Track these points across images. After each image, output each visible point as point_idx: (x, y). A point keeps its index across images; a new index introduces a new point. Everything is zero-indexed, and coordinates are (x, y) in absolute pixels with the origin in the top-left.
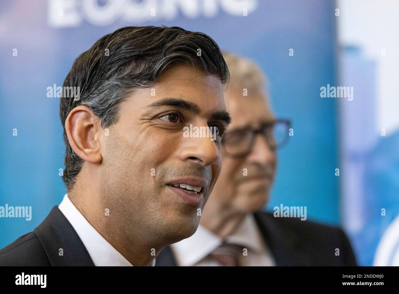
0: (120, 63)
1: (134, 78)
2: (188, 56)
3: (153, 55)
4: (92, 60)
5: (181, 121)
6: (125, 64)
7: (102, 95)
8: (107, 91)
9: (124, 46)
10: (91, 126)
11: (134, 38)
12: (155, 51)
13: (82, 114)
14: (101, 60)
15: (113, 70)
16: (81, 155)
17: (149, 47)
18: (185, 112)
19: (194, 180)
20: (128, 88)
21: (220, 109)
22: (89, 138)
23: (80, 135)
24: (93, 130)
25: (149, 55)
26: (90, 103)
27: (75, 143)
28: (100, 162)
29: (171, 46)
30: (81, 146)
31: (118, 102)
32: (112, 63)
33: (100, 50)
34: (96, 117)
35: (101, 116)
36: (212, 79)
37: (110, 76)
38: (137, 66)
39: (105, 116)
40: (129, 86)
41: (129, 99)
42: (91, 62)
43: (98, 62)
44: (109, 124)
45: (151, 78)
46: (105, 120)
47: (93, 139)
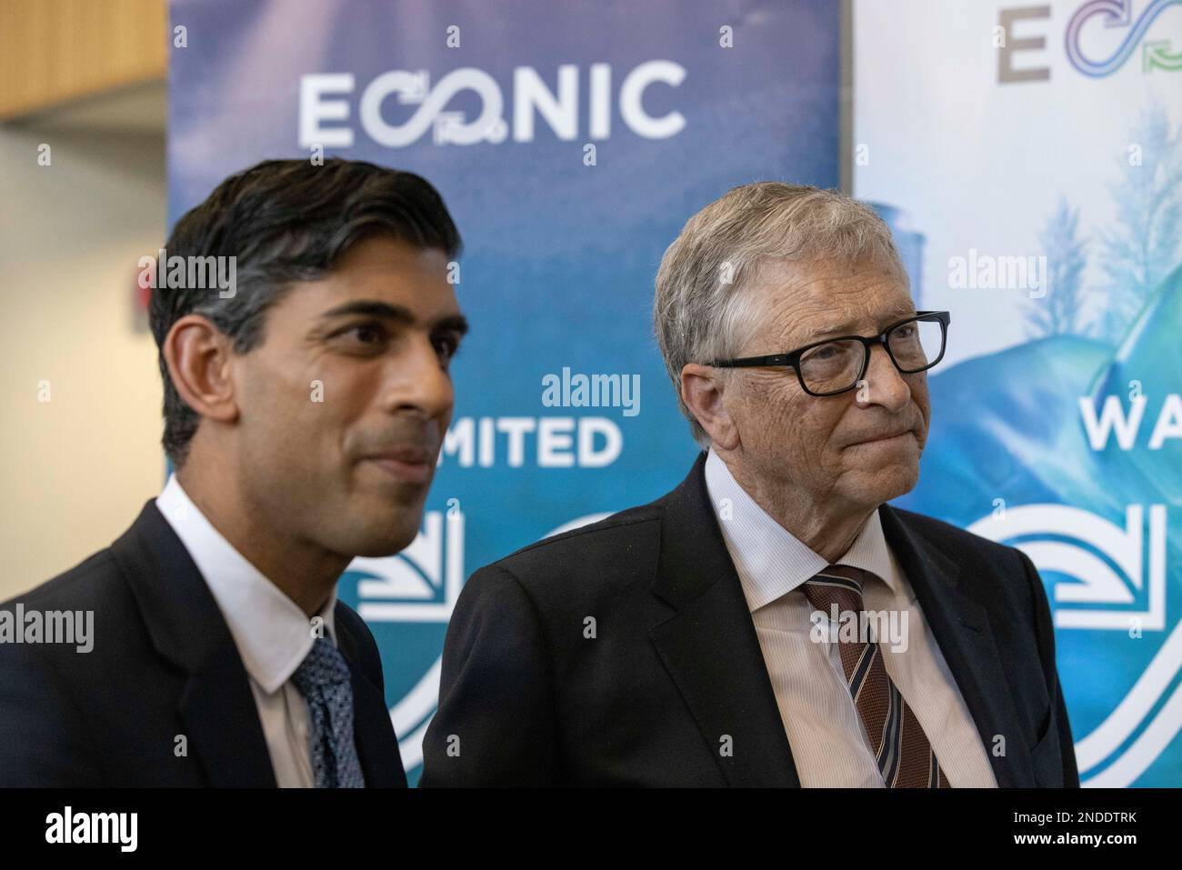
1: (290, 264)
2: (389, 221)
4: (209, 229)
5: (381, 340)
6: (273, 238)
9: (269, 203)
10: (211, 353)
13: (193, 333)
16: (198, 406)
18: (388, 323)
19: (410, 452)
20: (280, 282)
21: (451, 312)
22: (210, 374)
23: (194, 368)
24: (217, 359)
25: (313, 220)
26: (210, 310)
27: (186, 383)
28: (235, 420)
29: (357, 204)
30: (196, 389)
31: (263, 308)
32: (248, 236)
33: (222, 207)
34: (223, 337)
35: (233, 333)
37: (246, 260)
38: (295, 241)
39: (240, 334)
40: (281, 279)
41: (285, 302)
42: (207, 233)
43: (222, 232)
44: (249, 348)
45: (324, 263)
46: (240, 342)
47: (218, 375)
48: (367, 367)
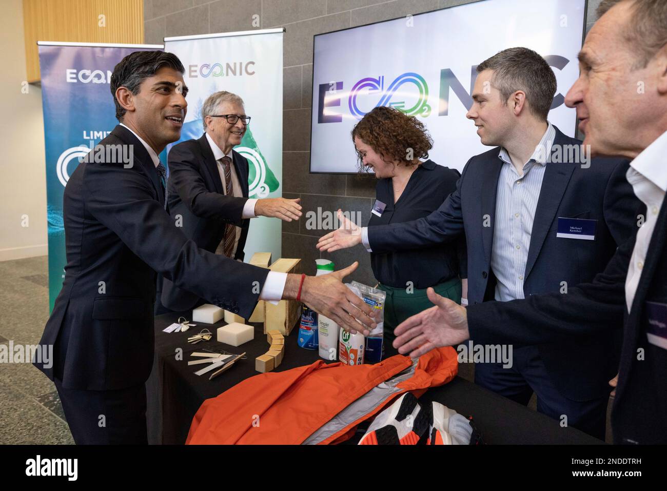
0: (137, 67)
1: (145, 73)
2: (168, 63)
4: (123, 66)
5: (169, 91)
6: (140, 67)
7: (131, 81)
8: (133, 79)
9: (138, 59)
10: (128, 95)
12: (152, 61)
13: (123, 90)
15: (135, 70)
16: (125, 107)
17: (149, 60)
18: (170, 87)
19: (178, 115)
20: (143, 77)
22: (128, 100)
23: (123, 99)
24: (129, 97)
25: (149, 63)
26: (126, 85)
27: (121, 102)
28: (134, 111)
29: (159, 59)
30: (124, 104)
31: (139, 84)
32: (133, 67)
34: (130, 91)
35: (132, 90)
36: (178, 73)
37: (134, 72)
38: (145, 68)
43: (127, 67)
44: (136, 94)
45: (153, 73)
46: (134, 92)
47: (130, 101)
48: (166, 97)
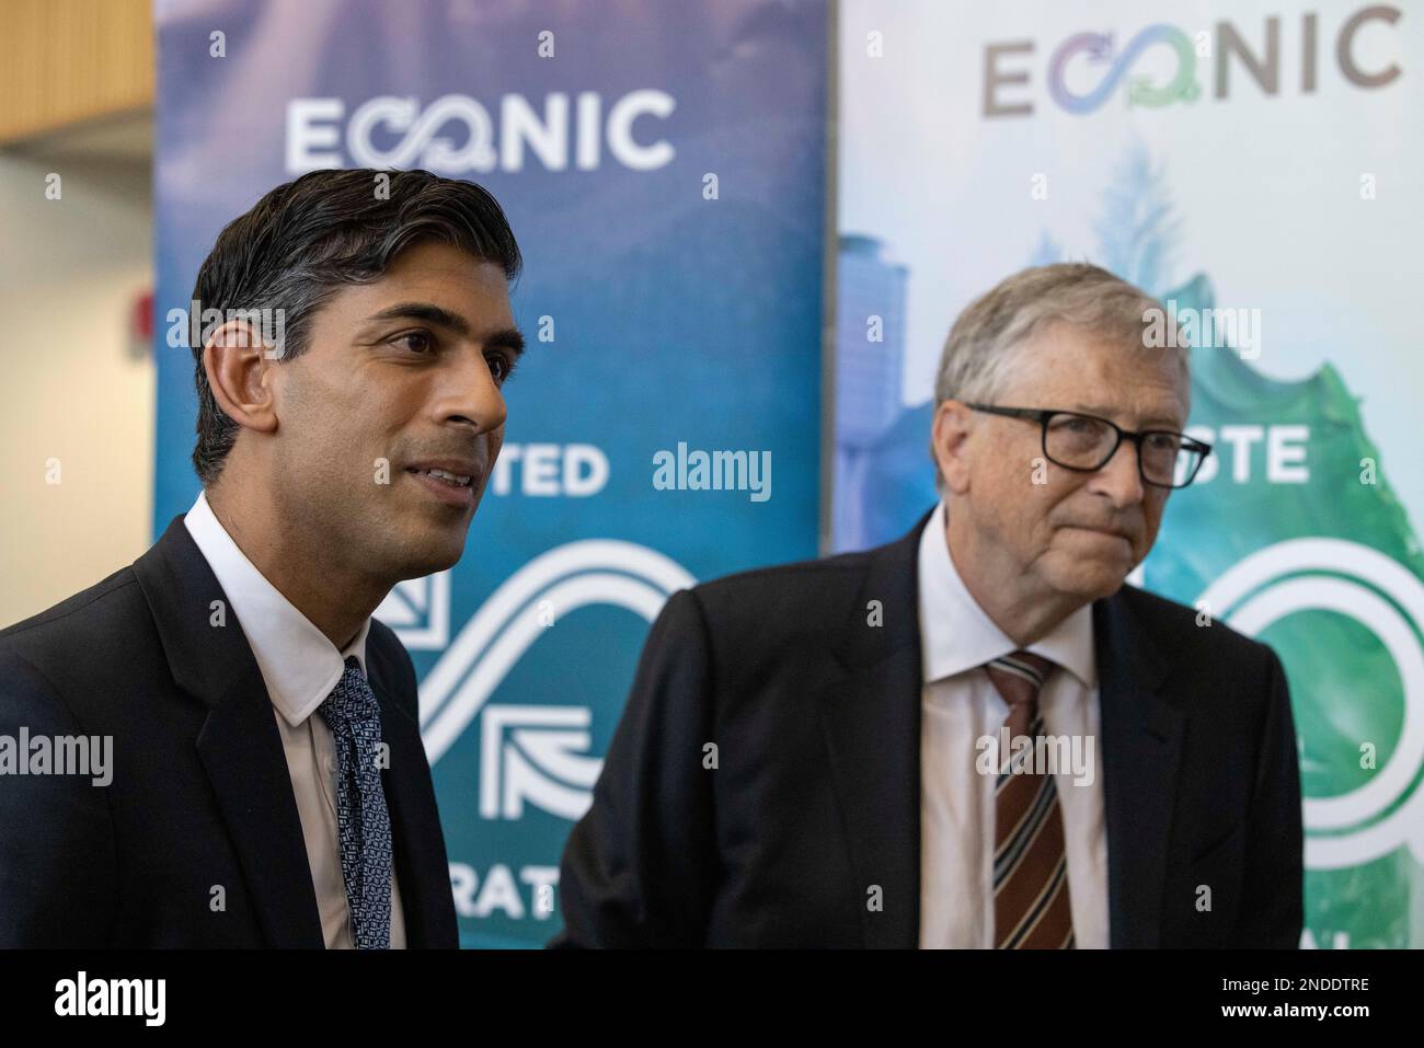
0: (314, 236)
1: (342, 266)
2: (447, 225)
3: (379, 222)
5: (432, 350)
6: (324, 239)
8: (286, 292)
9: (322, 203)
10: (252, 361)
11: (340, 189)
12: (382, 215)
13: (236, 337)
14: (274, 231)
15: (299, 249)
16: (236, 414)
17: (370, 207)
18: (442, 332)
19: (458, 463)
20: (329, 284)
21: (506, 327)
22: (250, 383)
23: (233, 377)
24: (257, 368)
25: (370, 222)
27: (224, 391)
28: (274, 430)
29: (415, 205)
30: (235, 398)
31: (309, 311)
32: (299, 236)
33: (273, 211)
36: (490, 270)
37: (295, 261)
38: (347, 243)
40: (331, 282)
41: (330, 305)
42: (256, 236)
43: (269, 236)
44: (292, 356)
45: (375, 266)
47: (259, 385)
48: (415, 377)
